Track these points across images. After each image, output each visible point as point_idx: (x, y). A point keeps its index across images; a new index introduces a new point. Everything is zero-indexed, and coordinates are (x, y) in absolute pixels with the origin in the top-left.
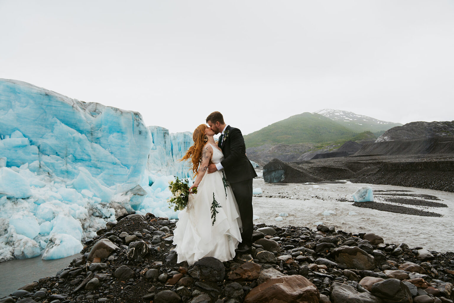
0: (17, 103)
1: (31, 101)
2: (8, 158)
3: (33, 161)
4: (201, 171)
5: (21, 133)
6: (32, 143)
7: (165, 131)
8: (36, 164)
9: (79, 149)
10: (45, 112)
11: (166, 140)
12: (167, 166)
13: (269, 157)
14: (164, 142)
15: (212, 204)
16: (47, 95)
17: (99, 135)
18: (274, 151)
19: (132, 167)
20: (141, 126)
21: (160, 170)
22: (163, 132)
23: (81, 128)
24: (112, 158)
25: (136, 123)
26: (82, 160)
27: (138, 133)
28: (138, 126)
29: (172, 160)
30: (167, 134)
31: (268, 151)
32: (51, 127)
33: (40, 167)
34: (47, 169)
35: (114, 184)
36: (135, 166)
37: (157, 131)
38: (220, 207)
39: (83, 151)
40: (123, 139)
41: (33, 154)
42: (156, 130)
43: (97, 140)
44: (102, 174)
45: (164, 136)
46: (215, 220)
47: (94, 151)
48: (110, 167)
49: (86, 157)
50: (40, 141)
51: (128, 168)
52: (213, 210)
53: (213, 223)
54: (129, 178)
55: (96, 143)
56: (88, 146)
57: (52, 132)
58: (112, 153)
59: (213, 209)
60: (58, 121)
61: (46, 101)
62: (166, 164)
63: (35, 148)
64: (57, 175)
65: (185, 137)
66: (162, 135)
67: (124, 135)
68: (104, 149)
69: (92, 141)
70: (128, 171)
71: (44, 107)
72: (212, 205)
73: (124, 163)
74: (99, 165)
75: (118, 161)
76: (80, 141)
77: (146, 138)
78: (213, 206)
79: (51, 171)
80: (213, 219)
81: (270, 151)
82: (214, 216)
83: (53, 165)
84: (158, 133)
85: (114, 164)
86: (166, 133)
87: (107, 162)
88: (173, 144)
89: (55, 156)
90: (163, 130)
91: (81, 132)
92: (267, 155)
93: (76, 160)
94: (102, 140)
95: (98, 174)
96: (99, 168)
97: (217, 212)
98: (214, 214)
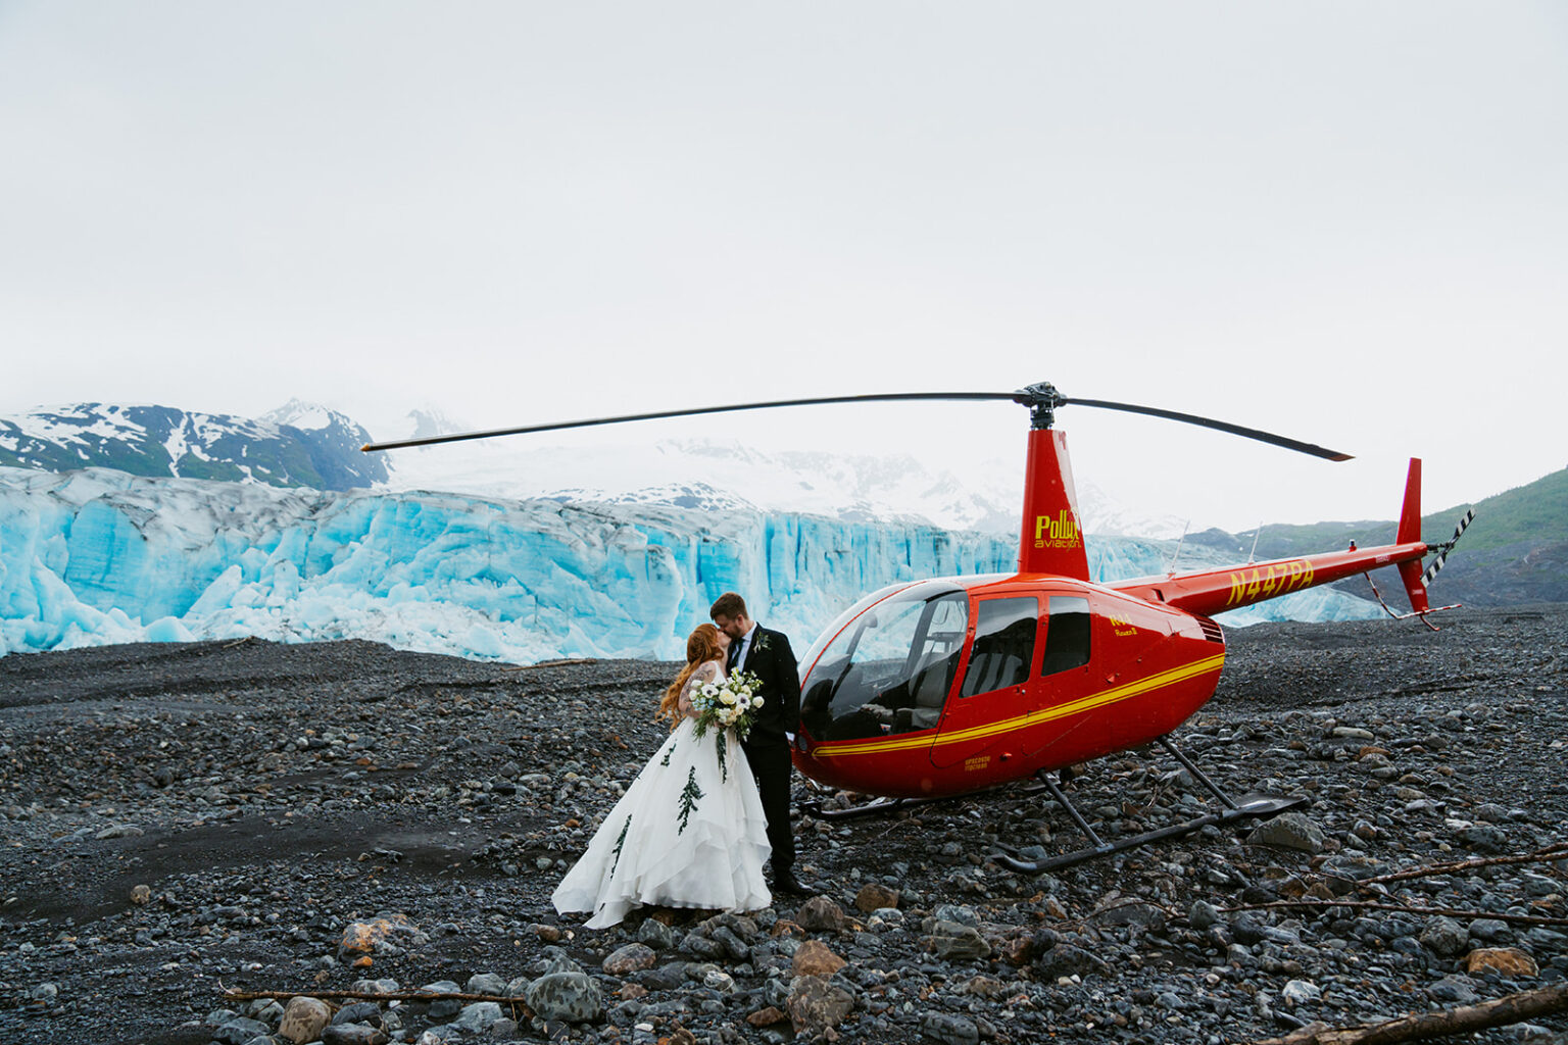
0: (511, 545)
1: (524, 542)
2: (502, 610)
3: (528, 615)
5: (515, 581)
6: (529, 592)
7: (937, 537)
8: (531, 618)
9: (580, 600)
10: (540, 554)
11: (943, 557)
13: (1508, 590)
14: (936, 563)
15: (685, 789)
16: (539, 533)
17: (606, 582)
18: (1539, 565)
19: (646, 626)
20: (660, 567)
22: (931, 538)
23: (584, 573)
24: (621, 612)
25: (651, 564)
26: (585, 614)
27: (656, 578)
28: (655, 567)
30: (944, 544)
31: (1514, 567)
32: (548, 572)
33: (536, 622)
34: (544, 624)
35: (621, 649)
36: (650, 625)
37: (917, 535)
39: (586, 603)
40: (632, 586)
41: (530, 606)
42: (914, 533)
43: (604, 588)
44: (608, 634)
45: (936, 548)
46: (684, 825)
47: (599, 602)
48: (619, 624)
49: (590, 611)
50: (538, 590)
51: (642, 627)
52: (685, 803)
53: (681, 830)
54: (642, 641)
55: (602, 592)
56: (591, 595)
57: (550, 577)
58: (621, 606)
59: (684, 800)
60: (555, 564)
61: (539, 540)
63: (531, 598)
64: (556, 633)
65: (994, 549)
66: (931, 545)
67: (634, 582)
68: (610, 601)
69: (598, 590)
70: (641, 631)
71: (538, 548)
72: (684, 792)
73: (637, 619)
74: (605, 621)
75: (628, 617)
76: (580, 590)
77: (669, 584)
78: (684, 794)
79: (548, 628)
80: (682, 820)
81: (1520, 564)
82: (684, 816)
83: (551, 620)
84: (918, 541)
85: (624, 620)
86: (941, 540)
87: (614, 618)
89: (555, 609)
90: (931, 534)
91: (584, 577)
92: (1505, 581)
93: (579, 614)
94: (610, 588)
95: (604, 634)
96: (605, 626)
97: (695, 809)
98: (686, 811)
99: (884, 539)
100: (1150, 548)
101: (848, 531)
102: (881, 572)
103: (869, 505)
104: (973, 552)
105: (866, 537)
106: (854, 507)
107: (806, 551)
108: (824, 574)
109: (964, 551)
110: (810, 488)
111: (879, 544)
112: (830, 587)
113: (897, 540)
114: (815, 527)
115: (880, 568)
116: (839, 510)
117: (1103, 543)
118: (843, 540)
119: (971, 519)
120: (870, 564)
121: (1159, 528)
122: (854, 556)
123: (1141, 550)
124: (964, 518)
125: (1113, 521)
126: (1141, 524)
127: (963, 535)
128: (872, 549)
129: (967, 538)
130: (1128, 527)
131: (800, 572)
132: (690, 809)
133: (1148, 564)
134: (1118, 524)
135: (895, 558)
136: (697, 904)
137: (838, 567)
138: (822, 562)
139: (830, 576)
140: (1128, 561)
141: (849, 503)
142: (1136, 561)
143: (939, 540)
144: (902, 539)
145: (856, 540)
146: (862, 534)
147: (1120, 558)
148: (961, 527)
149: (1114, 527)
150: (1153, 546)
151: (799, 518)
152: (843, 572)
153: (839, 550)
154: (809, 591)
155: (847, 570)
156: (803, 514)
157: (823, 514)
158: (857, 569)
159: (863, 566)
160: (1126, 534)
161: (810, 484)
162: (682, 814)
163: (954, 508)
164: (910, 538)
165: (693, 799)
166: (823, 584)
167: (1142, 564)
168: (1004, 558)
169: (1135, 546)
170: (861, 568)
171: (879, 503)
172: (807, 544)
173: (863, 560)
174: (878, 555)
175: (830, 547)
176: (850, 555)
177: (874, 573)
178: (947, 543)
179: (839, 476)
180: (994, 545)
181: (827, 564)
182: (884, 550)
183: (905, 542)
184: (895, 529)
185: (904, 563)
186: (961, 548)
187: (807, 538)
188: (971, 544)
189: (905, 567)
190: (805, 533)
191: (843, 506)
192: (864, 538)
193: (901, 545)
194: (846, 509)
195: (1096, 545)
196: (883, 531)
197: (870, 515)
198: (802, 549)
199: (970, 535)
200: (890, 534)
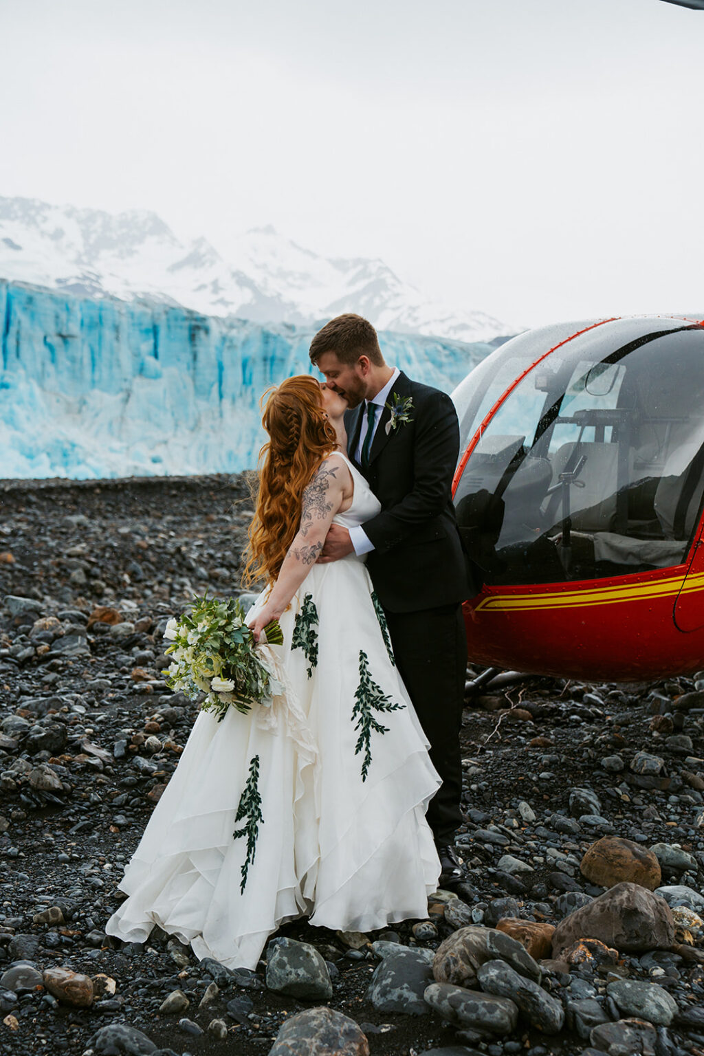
4: (301, 558)
7: (194, 323)
11: (200, 349)
12: (192, 430)
14: (190, 357)
15: (358, 694)
21: (166, 442)
22: (186, 324)
29: (217, 414)
30: (202, 333)
37: (168, 320)
38: (394, 709)
42: (164, 317)
45: (192, 337)
46: (368, 761)
52: (361, 721)
53: (364, 772)
59: (359, 715)
62: (191, 423)
66: (186, 333)
72: (357, 700)
78: (358, 703)
80: (363, 753)
82: (364, 745)
84: (169, 327)
86: (198, 328)
88: (226, 362)
90: (186, 319)
97: (381, 729)
98: (366, 734)
99: (125, 322)
100: (458, 351)
101: (76, 308)
102: (119, 366)
103: (99, 277)
104: (239, 344)
105: (100, 318)
106: (77, 278)
107: (18, 333)
108: (43, 364)
109: (228, 344)
110: (17, 248)
111: (116, 328)
112: (51, 382)
113: (140, 324)
114: (30, 300)
115: (118, 360)
116: (59, 281)
117: (402, 343)
118: (68, 320)
119: (232, 303)
120: (105, 354)
121: (464, 327)
122: (83, 341)
123: (447, 352)
124: (222, 301)
125: (410, 315)
126: (442, 321)
127: (228, 323)
128: (108, 334)
129: (232, 327)
130: (427, 323)
131: (9, 361)
132: (372, 731)
133: (454, 370)
134: (415, 319)
135: (138, 349)
136: (406, 914)
137: (62, 357)
138: (40, 348)
139: (50, 368)
140: (429, 366)
141: (71, 273)
142: (440, 366)
143: (196, 327)
144: (147, 323)
145: (86, 321)
146: (95, 313)
147: (421, 361)
148: (222, 312)
149: (411, 324)
150: (462, 349)
151: (7, 287)
152: (68, 363)
153: (64, 333)
154: (22, 387)
155: (73, 360)
156: (14, 282)
157: (41, 283)
158: (87, 360)
159: (96, 357)
160: (425, 332)
161: (17, 242)
162: (360, 740)
163: (210, 288)
164: (158, 323)
165: (373, 711)
166: (41, 378)
167: (448, 370)
168: (279, 354)
169: (440, 348)
170: (93, 360)
171: (112, 275)
172: (19, 322)
173: (96, 348)
174: (115, 344)
175: (52, 329)
176: (78, 342)
177: (111, 367)
178: (207, 331)
179: (58, 235)
180: (266, 337)
181: (45, 351)
182: (123, 336)
183: (151, 327)
184: (139, 309)
185: (150, 354)
186: (224, 339)
187: (19, 315)
188: (238, 335)
189: (150, 360)
190: (16, 308)
191: (62, 276)
192: (97, 320)
193: (147, 331)
194: (66, 280)
195: (393, 344)
196: (124, 311)
197: (100, 291)
198: (13, 330)
199: (236, 323)
200: (132, 315)
